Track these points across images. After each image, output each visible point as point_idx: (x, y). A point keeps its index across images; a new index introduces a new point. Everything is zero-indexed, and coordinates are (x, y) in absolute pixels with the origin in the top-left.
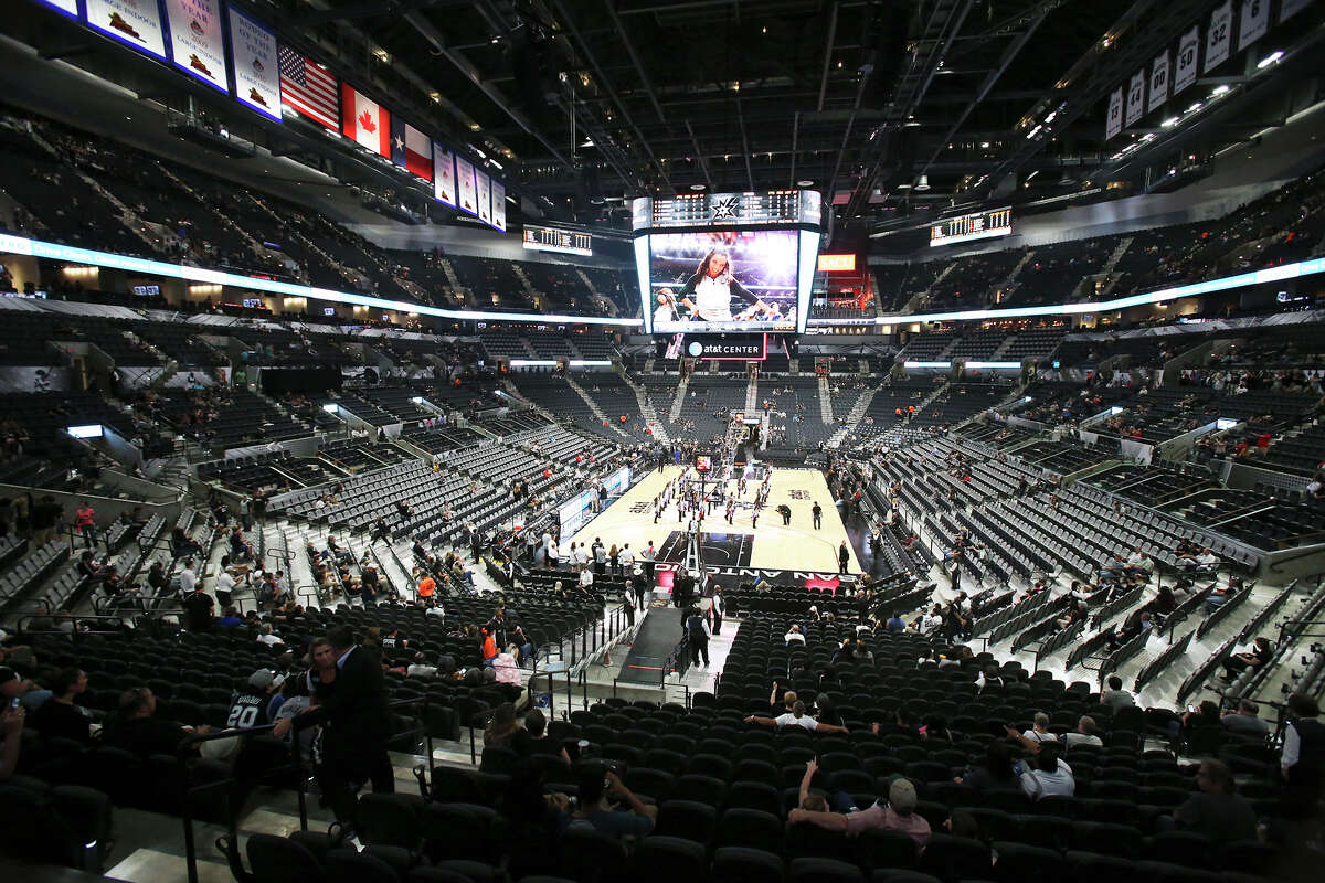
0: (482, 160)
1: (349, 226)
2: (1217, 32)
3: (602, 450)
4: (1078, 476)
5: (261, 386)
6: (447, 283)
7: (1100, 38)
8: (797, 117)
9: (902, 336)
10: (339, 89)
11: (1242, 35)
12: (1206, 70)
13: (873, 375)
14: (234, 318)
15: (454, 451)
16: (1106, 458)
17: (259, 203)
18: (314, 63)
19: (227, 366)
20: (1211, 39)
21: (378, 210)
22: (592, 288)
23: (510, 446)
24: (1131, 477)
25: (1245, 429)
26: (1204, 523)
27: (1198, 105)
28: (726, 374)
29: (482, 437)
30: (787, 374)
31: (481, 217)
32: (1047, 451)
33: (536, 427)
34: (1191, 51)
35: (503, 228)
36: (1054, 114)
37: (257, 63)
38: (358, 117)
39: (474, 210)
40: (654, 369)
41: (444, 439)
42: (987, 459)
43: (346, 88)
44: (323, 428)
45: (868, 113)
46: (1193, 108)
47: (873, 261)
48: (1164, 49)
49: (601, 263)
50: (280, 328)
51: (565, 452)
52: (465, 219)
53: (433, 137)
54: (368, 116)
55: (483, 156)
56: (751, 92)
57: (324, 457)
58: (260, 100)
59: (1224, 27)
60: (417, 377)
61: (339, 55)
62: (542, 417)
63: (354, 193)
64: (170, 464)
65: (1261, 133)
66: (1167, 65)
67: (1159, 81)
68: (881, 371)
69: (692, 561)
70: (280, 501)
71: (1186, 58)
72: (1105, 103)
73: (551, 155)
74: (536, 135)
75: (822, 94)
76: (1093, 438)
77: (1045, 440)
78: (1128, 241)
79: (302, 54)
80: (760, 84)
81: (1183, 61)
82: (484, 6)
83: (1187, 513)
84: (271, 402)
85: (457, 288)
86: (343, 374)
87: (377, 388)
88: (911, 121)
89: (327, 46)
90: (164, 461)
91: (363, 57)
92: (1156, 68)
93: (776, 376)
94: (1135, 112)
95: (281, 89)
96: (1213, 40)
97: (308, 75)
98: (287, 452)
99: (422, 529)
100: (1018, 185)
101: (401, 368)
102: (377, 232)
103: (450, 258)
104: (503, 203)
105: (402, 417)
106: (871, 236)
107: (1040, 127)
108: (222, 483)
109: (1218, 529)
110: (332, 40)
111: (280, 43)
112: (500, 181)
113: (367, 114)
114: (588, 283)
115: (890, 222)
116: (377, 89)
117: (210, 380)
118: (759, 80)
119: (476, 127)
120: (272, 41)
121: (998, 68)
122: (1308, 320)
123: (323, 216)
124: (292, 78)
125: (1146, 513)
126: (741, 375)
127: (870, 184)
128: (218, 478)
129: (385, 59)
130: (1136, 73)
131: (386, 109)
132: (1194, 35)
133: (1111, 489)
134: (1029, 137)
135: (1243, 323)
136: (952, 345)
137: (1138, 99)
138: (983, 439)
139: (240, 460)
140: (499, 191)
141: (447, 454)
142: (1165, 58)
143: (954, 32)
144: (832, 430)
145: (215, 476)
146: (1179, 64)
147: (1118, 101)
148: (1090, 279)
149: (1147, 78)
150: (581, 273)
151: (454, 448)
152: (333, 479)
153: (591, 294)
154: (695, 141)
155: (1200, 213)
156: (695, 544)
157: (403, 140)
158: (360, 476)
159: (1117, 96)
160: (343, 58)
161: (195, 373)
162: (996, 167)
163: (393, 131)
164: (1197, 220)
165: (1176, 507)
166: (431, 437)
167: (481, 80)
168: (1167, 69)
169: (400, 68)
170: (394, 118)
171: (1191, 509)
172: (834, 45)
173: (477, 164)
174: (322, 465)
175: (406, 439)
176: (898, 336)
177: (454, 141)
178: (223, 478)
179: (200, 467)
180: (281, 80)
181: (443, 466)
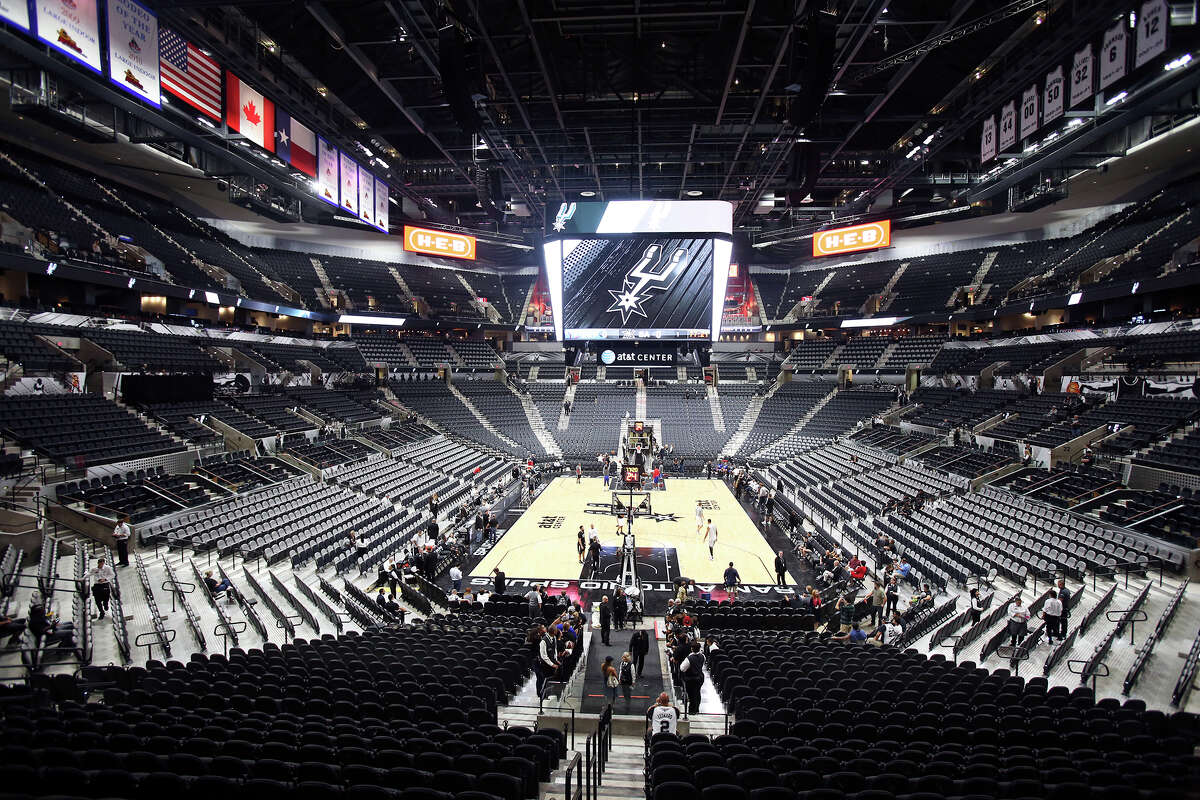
0: (368, 158)
1: (210, 222)
2: (1079, 72)
3: (494, 462)
4: (987, 479)
5: (120, 394)
6: (321, 286)
7: (971, 70)
8: (694, 131)
9: (787, 343)
10: (223, 77)
11: (1102, 77)
12: (1072, 105)
13: (761, 382)
14: (85, 318)
15: (342, 465)
16: (1008, 462)
17: (109, 192)
18: (196, 48)
19: (82, 371)
20: (1074, 78)
21: (249, 206)
22: (473, 293)
23: (399, 459)
24: (1036, 480)
25: (1134, 432)
26: (1121, 522)
27: (1055, 135)
28: (614, 381)
29: (371, 451)
30: (676, 381)
31: (362, 216)
32: (947, 455)
33: (423, 438)
34: (1057, 88)
35: (386, 228)
36: (932, 136)
37: (133, 44)
38: (242, 108)
39: (354, 210)
40: (539, 377)
41: (329, 452)
42: (889, 465)
43: (231, 77)
44: (196, 441)
45: (762, 128)
46: (1051, 137)
47: (754, 270)
48: (1032, 85)
49: (482, 267)
50: (139, 329)
51: (457, 464)
52: (346, 219)
53: (319, 133)
54: (253, 108)
55: (369, 153)
56: (648, 103)
57: (201, 472)
58: (136, 83)
59: (1085, 68)
60: (292, 384)
61: (227, 42)
62: (427, 428)
63: (221, 187)
64: (21, 485)
65: (1106, 161)
66: (1036, 99)
67: (1029, 112)
68: (769, 378)
69: (628, 578)
70: (158, 524)
71: (1052, 93)
72: (978, 130)
73: (443, 157)
74: (428, 135)
75: (722, 109)
76: (990, 442)
77: (942, 445)
78: (993, 255)
79: (185, 38)
80: (659, 96)
81: (1050, 96)
82: (396, 5)
83: (1101, 514)
84: (134, 412)
85: (330, 290)
86: (215, 381)
87: (250, 397)
88: (802, 137)
89: (213, 31)
90: (11, 483)
91: (251, 46)
92: (1024, 101)
93: (664, 383)
94: (1007, 138)
95: (161, 74)
96: (1076, 79)
97: (190, 60)
98: (160, 469)
99: (324, 552)
100: (894, 201)
101: (275, 375)
102: (243, 229)
103: (322, 258)
104: (386, 205)
105: (282, 428)
106: (754, 246)
107: (918, 148)
108: (86, 506)
109: (1136, 528)
110: (219, 26)
111: (161, 24)
112: (384, 181)
113: (251, 105)
114: (468, 287)
115: (775, 233)
116: (264, 80)
117: (61, 387)
118: (658, 93)
119: (362, 124)
120: (153, 22)
121: (887, 93)
122: (1168, 330)
123: (181, 210)
124: (172, 62)
125: (1062, 514)
126: (629, 383)
127: (757, 196)
128: (81, 499)
129: (272, 50)
130: (1007, 103)
131: (271, 100)
132: (1058, 73)
133: (1022, 492)
134: (908, 156)
135: (1109, 333)
136: (836, 352)
137: (1010, 127)
138: (879, 445)
139: (106, 479)
140: (383, 190)
141: (335, 468)
142: (1033, 91)
143: (851, 58)
144: (727, 438)
145: (77, 498)
146: (1047, 98)
147: (991, 127)
148: (963, 290)
149: (1018, 108)
150: (460, 277)
151: (343, 462)
152: (214, 498)
153: (472, 299)
154: (590, 148)
155: (1054, 231)
156: (632, 559)
157: (288, 134)
158: (245, 494)
159: (989, 123)
160: (231, 47)
161: (42, 379)
162: (876, 184)
163: (278, 123)
164: (1052, 238)
165: (1088, 508)
166: (315, 450)
167: (379, 78)
168: (1035, 102)
169: (287, 59)
170: (279, 110)
171: (1104, 509)
172: (739, 63)
173: (362, 162)
174: (200, 481)
175: (290, 452)
176: (783, 343)
177: (341, 138)
178: (89, 500)
179: (59, 489)
180: (161, 64)
181: (332, 481)
